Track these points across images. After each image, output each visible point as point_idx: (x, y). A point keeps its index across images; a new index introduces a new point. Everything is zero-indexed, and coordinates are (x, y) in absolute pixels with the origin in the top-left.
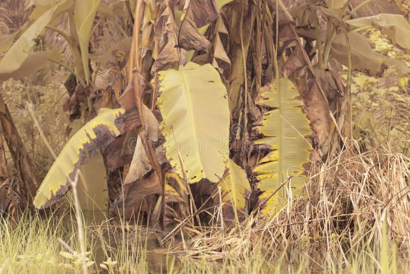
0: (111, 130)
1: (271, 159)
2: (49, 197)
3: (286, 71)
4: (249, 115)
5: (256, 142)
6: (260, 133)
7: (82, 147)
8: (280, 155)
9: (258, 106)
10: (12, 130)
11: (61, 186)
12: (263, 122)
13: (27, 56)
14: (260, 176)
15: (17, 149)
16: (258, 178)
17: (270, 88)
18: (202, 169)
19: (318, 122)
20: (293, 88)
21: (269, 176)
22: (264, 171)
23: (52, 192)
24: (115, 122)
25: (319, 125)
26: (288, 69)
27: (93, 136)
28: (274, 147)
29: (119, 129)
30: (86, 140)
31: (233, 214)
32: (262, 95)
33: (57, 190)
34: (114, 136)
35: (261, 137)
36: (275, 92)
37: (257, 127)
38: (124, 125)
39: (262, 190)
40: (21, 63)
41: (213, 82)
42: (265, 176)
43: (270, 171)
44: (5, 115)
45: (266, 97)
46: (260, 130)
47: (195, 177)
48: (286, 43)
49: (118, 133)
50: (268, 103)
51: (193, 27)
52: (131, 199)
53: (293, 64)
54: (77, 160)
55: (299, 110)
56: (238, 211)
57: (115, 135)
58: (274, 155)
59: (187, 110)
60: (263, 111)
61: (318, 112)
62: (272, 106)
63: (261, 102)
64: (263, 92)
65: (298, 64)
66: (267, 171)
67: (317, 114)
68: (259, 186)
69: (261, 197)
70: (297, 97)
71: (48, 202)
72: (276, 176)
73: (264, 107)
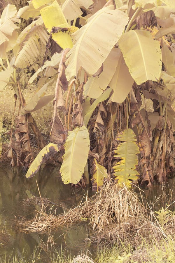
0: (55, 149)
1: (121, 163)
2: (31, 174)
3: (133, 124)
4: (113, 144)
5: (115, 156)
6: (115, 153)
7: (44, 155)
8: (126, 161)
9: (117, 141)
10: (36, 130)
11: (36, 170)
12: (118, 148)
13: (37, 104)
14: (115, 170)
15: (38, 138)
16: (115, 171)
17: (122, 133)
18: (70, 179)
19: (145, 147)
20: (133, 133)
21: (120, 170)
22: (118, 168)
23: (32, 172)
25: (146, 148)
26: (134, 123)
27: (48, 151)
28: (122, 158)
29: (59, 148)
30: (46, 152)
31: (97, 188)
32: (119, 136)
33: (34, 171)
34: (56, 152)
35: (117, 154)
36: (125, 135)
37: (114, 150)
38: (61, 147)
39: (116, 176)
40: (35, 107)
41: (86, 139)
42: (118, 170)
43: (121, 168)
44: (33, 124)
45: (120, 137)
46: (115, 151)
47: (67, 182)
48: (135, 111)
49: (58, 150)
50: (121, 140)
53: (136, 121)
54: (41, 161)
55: (135, 143)
56: (99, 187)
57: (57, 151)
58: (123, 161)
60: (119, 143)
62: (123, 141)
63: (118, 139)
64: (119, 135)
65: (138, 121)
67: (145, 143)
68: (114, 174)
69: (116, 179)
70: (134, 137)
71: (31, 176)
72: (123, 170)
73: (119, 141)
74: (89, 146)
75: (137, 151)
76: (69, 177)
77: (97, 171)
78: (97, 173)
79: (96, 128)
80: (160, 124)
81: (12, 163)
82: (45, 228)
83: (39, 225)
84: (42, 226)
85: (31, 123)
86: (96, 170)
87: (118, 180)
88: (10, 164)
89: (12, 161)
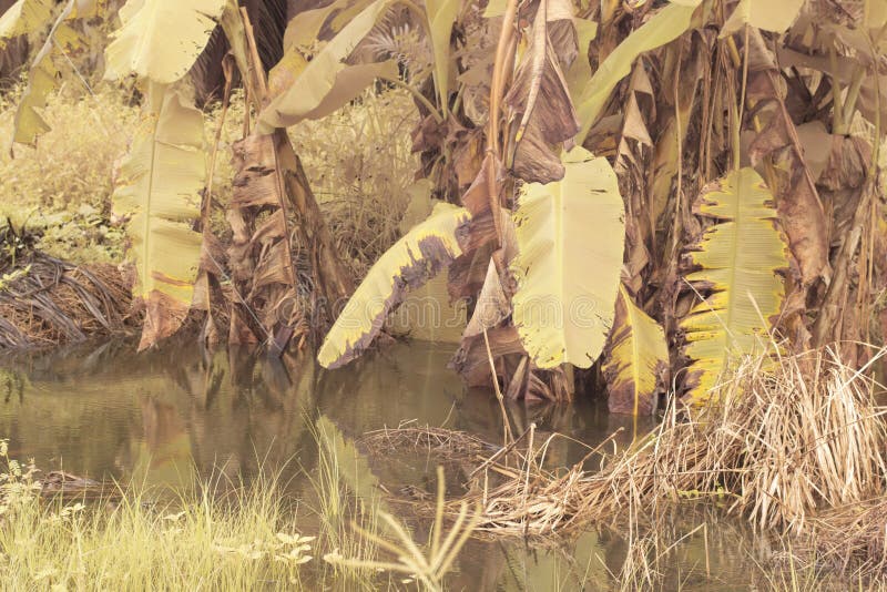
0: (447, 246)
1: (715, 307)
2: (343, 352)
3: (755, 153)
4: (684, 231)
5: (689, 278)
6: (695, 263)
7: (399, 273)
8: (731, 299)
9: (696, 216)
10: (306, 201)
11: (363, 334)
12: (703, 244)
13: (330, 87)
14: (692, 334)
15: (315, 233)
16: (688, 337)
17: (721, 186)
18: (564, 346)
19: (805, 243)
20: (761, 187)
21: (707, 334)
22: (700, 327)
23: (347, 342)
24: (456, 233)
25: (806, 248)
26: (758, 149)
27: (418, 256)
28: (719, 286)
29: (460, 245)
30: (406, 261)
31: (633, 402)
32: (706, 197)
33: (355, 340)
34: (452, 258)
35: (698, 268)
36: (729, 193)
37: (691, 253)
38: (469, 238)
39: (693, 358)
40: (321, 98)
41: (603, 191)
42: (700, 334)
43: (711, 326)
44: (295, 175)
45: (712, 201)
46: (695, 258)
47: (552, 359)
48: (761, 103)
49: (457, 253)
50: (713, 211)
51: (538, 148)
52: (475, 360)
53: (768, 141)
54: (390, 293)
55: (770, 225)
56: (640, 398)
57: (453, 255)
58: (719, 300)
59: (553, 244)
60: (705, 224)
61: (807, 226)
62: (721, 216)
63: (703, 210)
64: (709, 192)
65: (777, 141)
66: (704, 327)
67: (803, 230)
68: (688, 351)
69: (691, 369)
70: (767, 202)
71: (341, 358)
72: (721, 334)
73: (708, 218)
74: (624, 219)
75: (779, 259)
76: (560, 339)
77: (632, 332)
78: (633, 339)
79: (624, 157)
80: (833, 165)
81: (207, 332)
82: (553, 521)
83: (531, 510)
84: (539, 515)
85: (289, 171)
86: (628, 329)
87: (701, 373)
88: (201, 338)
89: (210, 323)
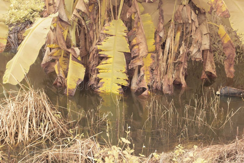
1: (107, 62)
5: (100, 53)
6: (99, 49)
8: (114, 60)
12: (103, 43)
14: (101, 70)
17: (110, 25)
20: (123, 25)
21: (106, 71)
22: (103, 68)
25: (141, 45)
26: (129, 12)
31: (67, 91)
32: (105, 28)
35: (101, 50)
36: (113, 27)
39: (100, 78)
42: (103, 70)
43: (107, 68)
45: (107, 29)
50: (107, 32)
53: (131, 10)
55: (124, 38)
56: (69, 90)
58: (109, 61)
60: (105, 36)
61: (141, 38)
63: (105, 32)
64: (106, 26)
65: (133, 10)
66: (105, 68)
67: (140, 40)
68: (99, 76)
69: (101, 81)
70: (125, 30)
72: (110, 71)
73: (106, 34)
75: (126, 49)
79: (75, 15)
87: (104, 83)
